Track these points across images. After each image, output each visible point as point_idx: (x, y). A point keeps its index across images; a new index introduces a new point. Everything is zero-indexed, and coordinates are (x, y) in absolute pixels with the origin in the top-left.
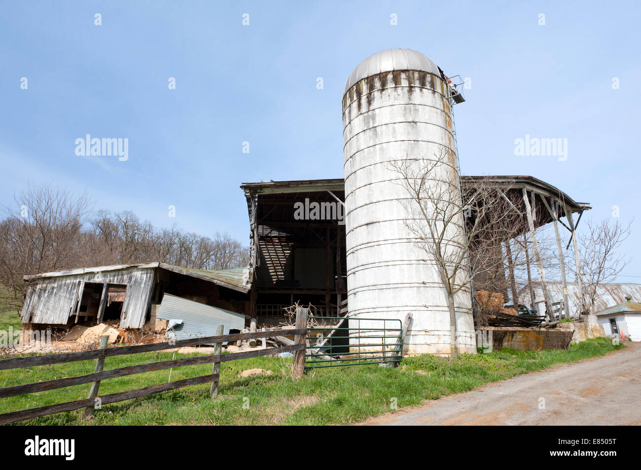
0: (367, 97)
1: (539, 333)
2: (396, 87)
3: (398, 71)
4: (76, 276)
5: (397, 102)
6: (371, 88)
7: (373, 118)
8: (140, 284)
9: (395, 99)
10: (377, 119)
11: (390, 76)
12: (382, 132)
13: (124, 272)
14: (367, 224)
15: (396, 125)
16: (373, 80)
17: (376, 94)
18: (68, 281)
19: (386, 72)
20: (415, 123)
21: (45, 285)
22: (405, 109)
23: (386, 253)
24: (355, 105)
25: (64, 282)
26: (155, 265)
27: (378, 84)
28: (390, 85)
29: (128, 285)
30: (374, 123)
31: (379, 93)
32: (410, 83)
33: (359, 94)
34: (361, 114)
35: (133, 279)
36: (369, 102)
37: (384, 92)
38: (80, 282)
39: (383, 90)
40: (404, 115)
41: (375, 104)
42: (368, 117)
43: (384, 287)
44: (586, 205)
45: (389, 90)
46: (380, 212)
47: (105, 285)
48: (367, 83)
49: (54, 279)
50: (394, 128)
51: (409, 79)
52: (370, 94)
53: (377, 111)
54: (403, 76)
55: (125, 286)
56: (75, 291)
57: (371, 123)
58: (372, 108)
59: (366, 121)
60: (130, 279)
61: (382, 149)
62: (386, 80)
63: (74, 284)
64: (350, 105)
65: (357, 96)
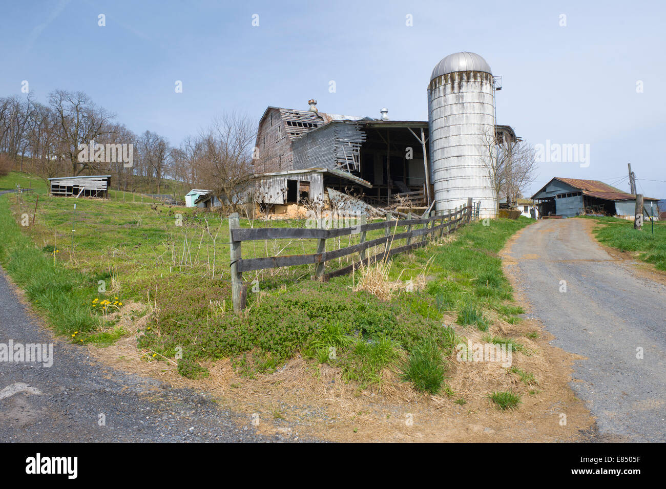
0: (459, 84)
1: (508, 211)
2: (475, 81)
3: (476, 71)
4: (282, 176)
5: (475, 91)
6: (461, 79)
7: (462, 97)
8: (318, 181)
9: (474, 88)
10: (464, 99)
11: (472, 74)
12: (467, 107)
13: (307, 174)
14: (458, 156)
15: (474, 104)
16: (462, 74)
17: (464, 83)
18: (278, 179)
19: (470, 71)
20: (483, 103)
21: (265, 181)
22: (479, 94)
23: (469, 172)
24: (449, 86)
25: (275, 179)
26: (325, 170)
27: (465, 78)
28: (472, 80)
29: (311, 182)
30: (462, 100)
31: (466, 83)
32: (481, 80)
33: (453, 81)
34: (454, 93)
35: (313, 178)
36: (460, 87)
37: (468, 83)
38: (284, 179)
39: (468, 82)
40: (479, 98)
41: (463, 89)
42: (459, 96)
43: (468, 188)
44: (520, 139)
45: (471, 83)
46: (466, 151)
47: (299, 181)
48: (459, 75)
49: (270, 177)
50: (474, 105)
51: (481, 77)
52: (460, 82)
53: (465, 94)
54: (478, 75)
55: (309, 182)
56: (283, 184)
57: (461, 100)
58: (461, 91)
59: (458, 98)
60: (311, 178)
61: (467, 116)
62: (470, 76)
63: (281, 180)
64: (445, 85)
65: (451, 81)
